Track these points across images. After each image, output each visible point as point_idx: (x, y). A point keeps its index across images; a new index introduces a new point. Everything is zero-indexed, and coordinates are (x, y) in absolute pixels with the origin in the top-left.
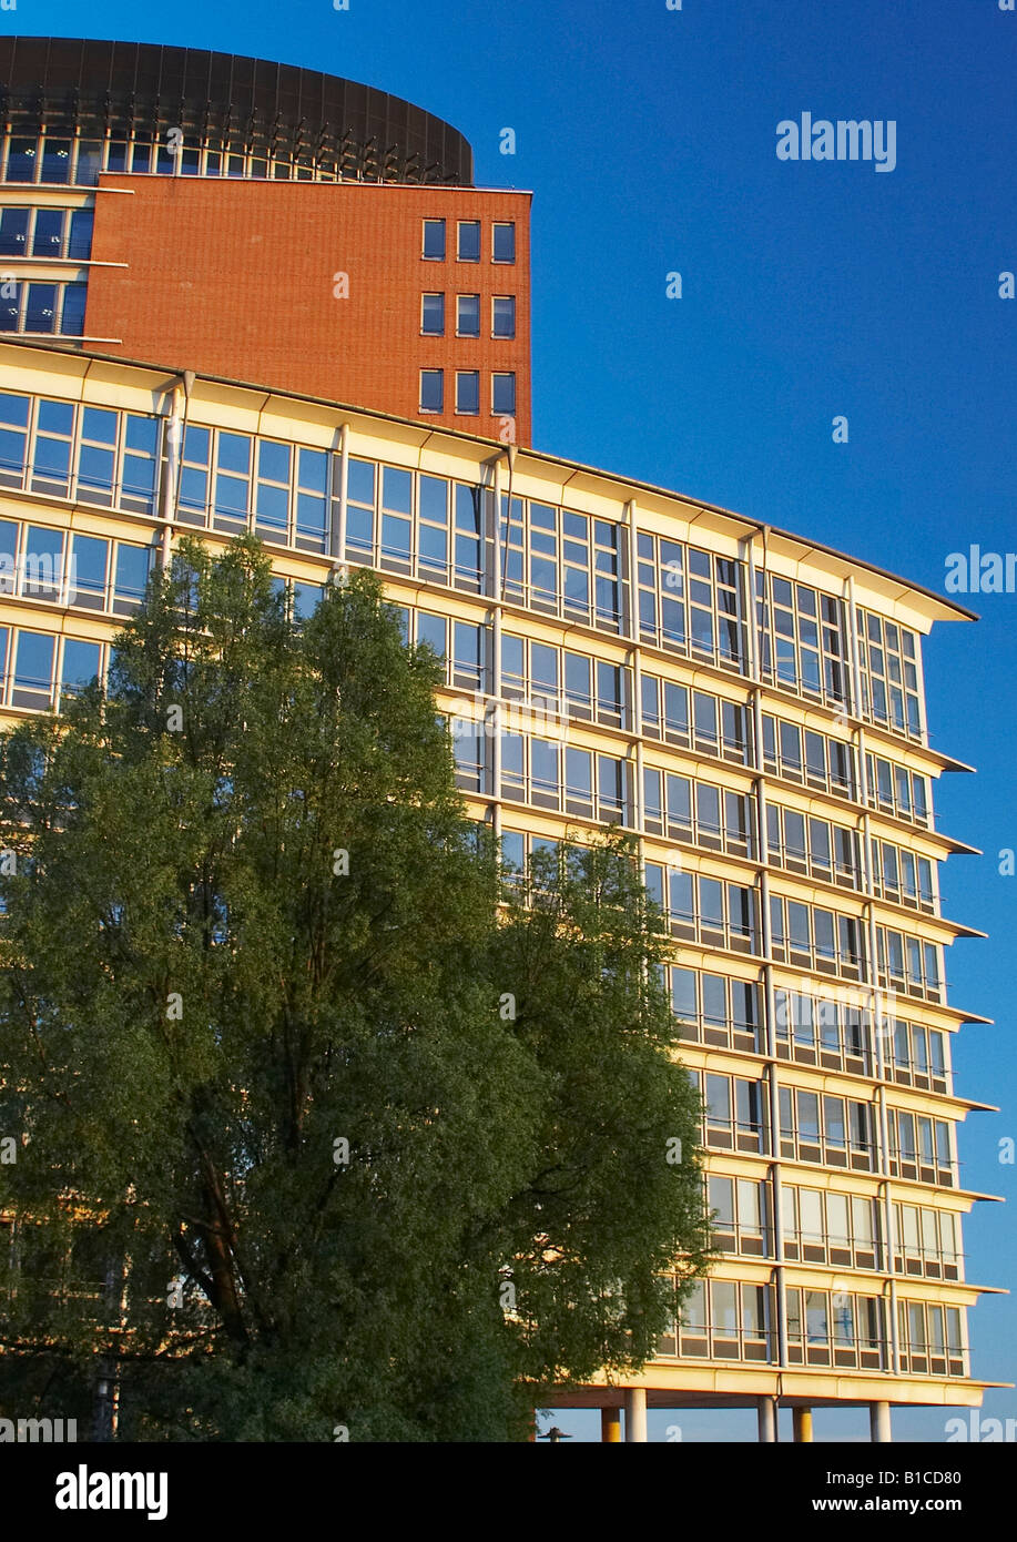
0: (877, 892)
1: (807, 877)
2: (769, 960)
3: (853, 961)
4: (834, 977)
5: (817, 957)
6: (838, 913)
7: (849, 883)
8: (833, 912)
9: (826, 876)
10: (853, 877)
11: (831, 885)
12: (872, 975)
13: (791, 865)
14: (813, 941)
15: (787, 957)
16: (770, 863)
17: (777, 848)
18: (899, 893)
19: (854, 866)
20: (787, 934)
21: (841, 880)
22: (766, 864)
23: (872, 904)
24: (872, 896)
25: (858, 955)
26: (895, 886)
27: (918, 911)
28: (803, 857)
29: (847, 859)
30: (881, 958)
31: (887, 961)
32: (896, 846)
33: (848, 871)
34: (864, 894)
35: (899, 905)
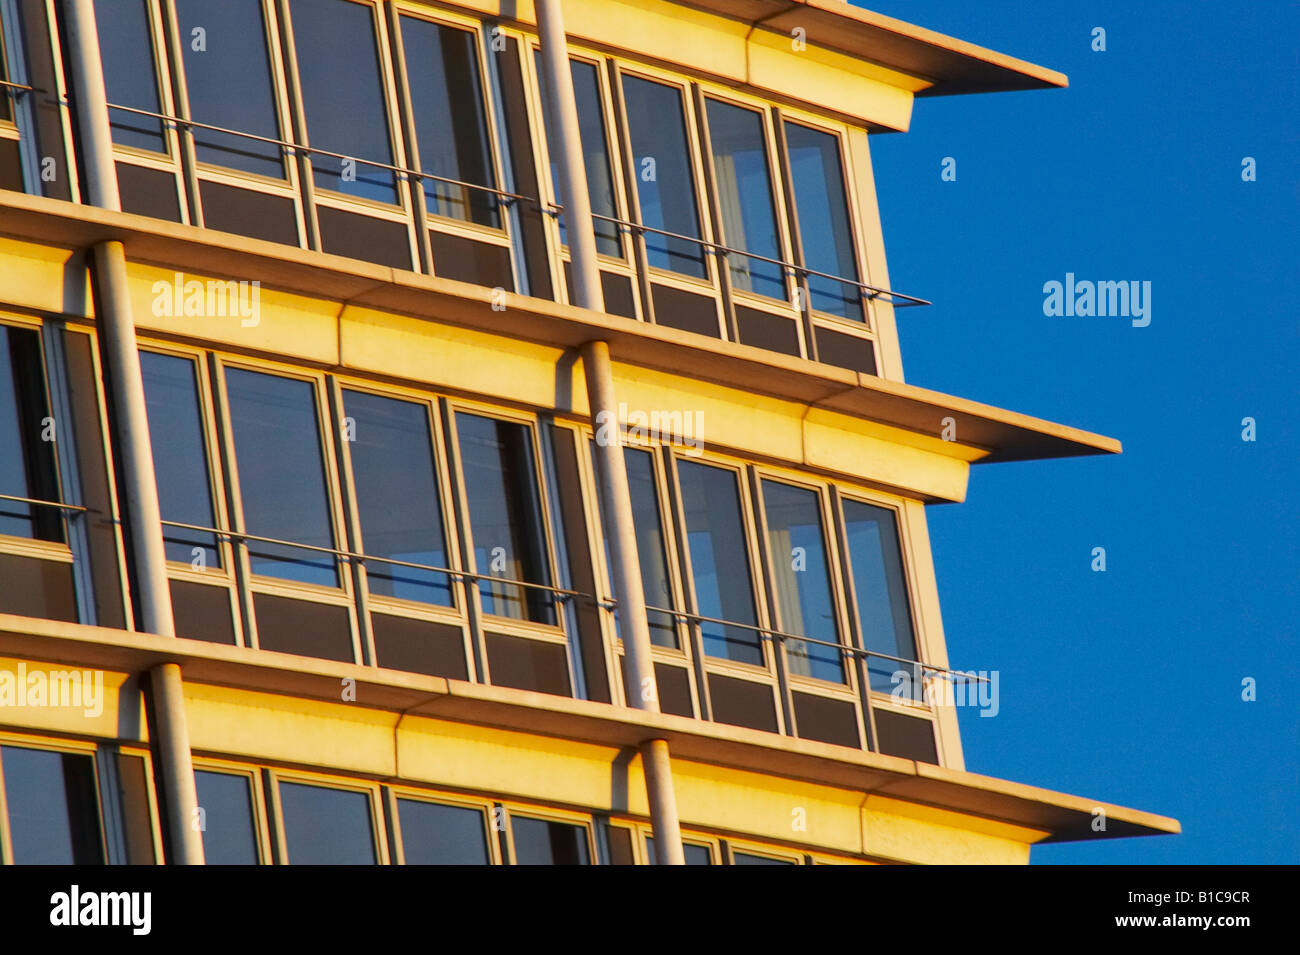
0: (617, 294)
1: (301, 254)
2: (164, 638)
3: (538, 609)
4: (459, 688)
5: (374, 604)
6: (453, 402)
7: (489, 266)
8: (433, 398)
9: (387, 243)
10: (504, 237)
11: (414, 278)
12: (628, 664)
13: (224, 206)
14: (351, 536)
15: (243, 617)
16: (127, 206)
17: (154, 136)
18: (715, 292)
19: (504, 184)
20: (233, 515)
21: (453, 257)
22: (110, 210)
23: (602, 351)
24: (596, 313)
25: (558, 580)
26: (693, 260)
27: (802, 364)
28: (275, 165)
29: (472, 160)
30: (657, 585)
31: (690, 594)
32: (684, 81)
33: (483, 211)
34: (560, 306)
35: (722, 345)
